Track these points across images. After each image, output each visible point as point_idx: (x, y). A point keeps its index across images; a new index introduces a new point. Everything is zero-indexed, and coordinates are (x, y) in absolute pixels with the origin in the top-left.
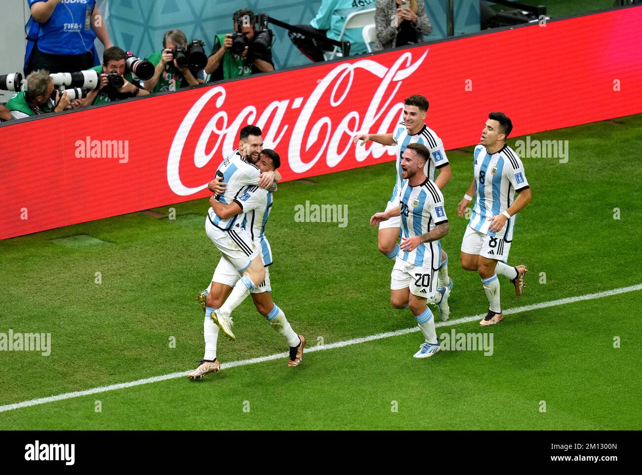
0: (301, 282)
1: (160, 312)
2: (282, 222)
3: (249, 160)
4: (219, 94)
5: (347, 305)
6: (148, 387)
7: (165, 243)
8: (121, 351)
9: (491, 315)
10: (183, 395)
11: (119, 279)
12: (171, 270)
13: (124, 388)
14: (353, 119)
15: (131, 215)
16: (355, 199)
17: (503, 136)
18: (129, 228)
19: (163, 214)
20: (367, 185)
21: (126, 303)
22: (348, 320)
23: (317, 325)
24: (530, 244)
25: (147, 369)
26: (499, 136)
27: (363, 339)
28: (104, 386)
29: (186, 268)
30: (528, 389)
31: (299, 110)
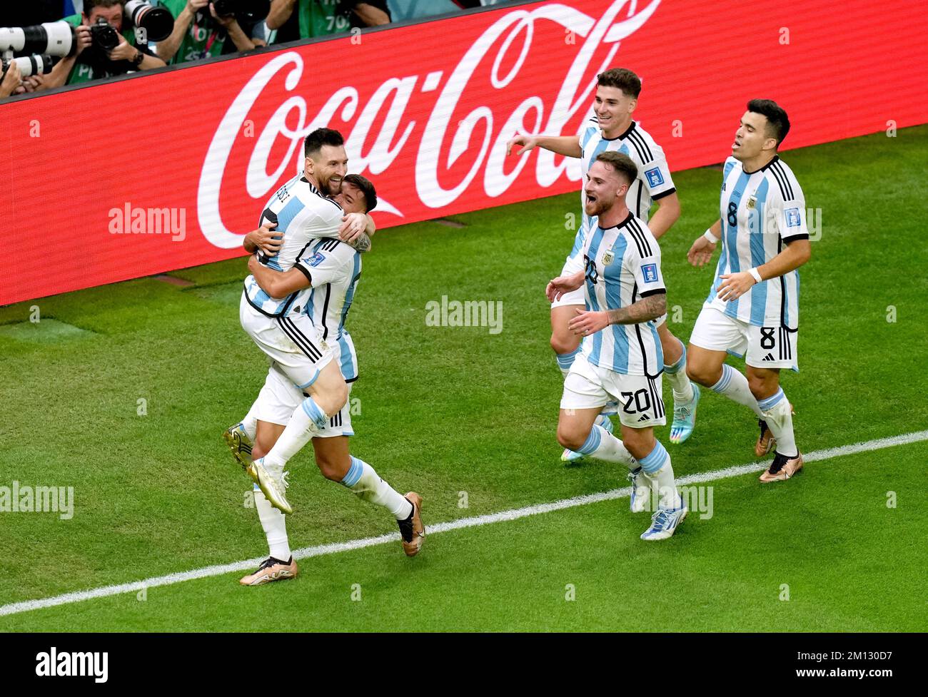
0: (438, 404)
1: (185, 458)
2: (405, 296)
3: (324, 189)
4: (291, 66)
5: (522, 444)
6: (165, 591)
7: (194, 334)
8: (114, 527)
9: (780, 461)
10: (226, 607)
11: (112, 399)
12: (205, 382)
13: (120, 594)
14: (532, 111)
15: (133, 283)
16: (535, 254)
17: (773, 143)
18: (128, 306)
19: (190, 281)
20: (557, 229)
21: (123, 440)
22: (524, 471)
23: (467, 480)
24: (851, 334)
25: (161, 560)
26: (766, 142)
27: (550, 506)
28: (83, 590)
29: (232, 379)
30: (846, 596)
31: (435, 95)
